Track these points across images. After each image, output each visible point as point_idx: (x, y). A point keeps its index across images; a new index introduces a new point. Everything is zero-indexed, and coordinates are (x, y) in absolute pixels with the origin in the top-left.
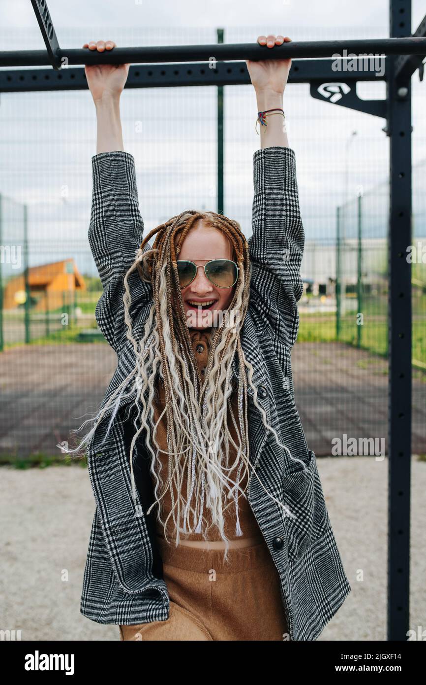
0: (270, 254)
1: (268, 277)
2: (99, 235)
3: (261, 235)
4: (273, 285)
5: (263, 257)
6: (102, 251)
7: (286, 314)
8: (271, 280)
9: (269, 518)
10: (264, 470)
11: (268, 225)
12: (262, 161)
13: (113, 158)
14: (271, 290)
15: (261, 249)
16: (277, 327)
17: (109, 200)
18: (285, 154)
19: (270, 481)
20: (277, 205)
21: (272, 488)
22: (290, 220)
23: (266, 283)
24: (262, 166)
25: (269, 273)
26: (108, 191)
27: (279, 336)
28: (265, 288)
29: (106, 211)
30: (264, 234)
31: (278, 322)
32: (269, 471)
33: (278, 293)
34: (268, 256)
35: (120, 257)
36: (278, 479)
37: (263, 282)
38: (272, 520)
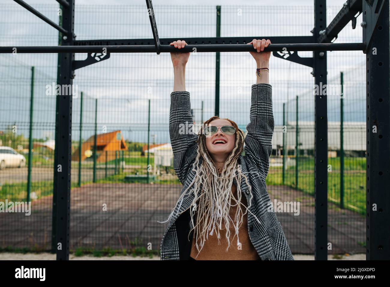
0: (258, 132)
1: (256, 143)
2: (175, 129)
3: (255, 123)
4: (258, 146)
5: (255, 133)
6: (177, 137)
7: (263, 160)
8: (257, 144)
9: (262, 250)
10: (259, 228)
11: (258, 119)
12: (256, 90)
13: (183, 94)
14: (257, 149)
15: (254, 130)
16: (259, 166)
17: (181, 114)
18: (267, 87)
19: (262, 233)
20: (263, 110)
21: (263, 236)
22: (268, 117)
23: (255, 145)
24: (256, 92)
25: (257, 141)
26: (180, 109)
27: (260, 170)
28: (254, 147)
29: (179, 119)
30: (256, 123)
31: (260, 163)
32: (261, 229)
33: (260, 150)
34: (257, 133)
35: (186, 140)
36: (265, 232)
37: (254, 145)
38: (264, 250)
